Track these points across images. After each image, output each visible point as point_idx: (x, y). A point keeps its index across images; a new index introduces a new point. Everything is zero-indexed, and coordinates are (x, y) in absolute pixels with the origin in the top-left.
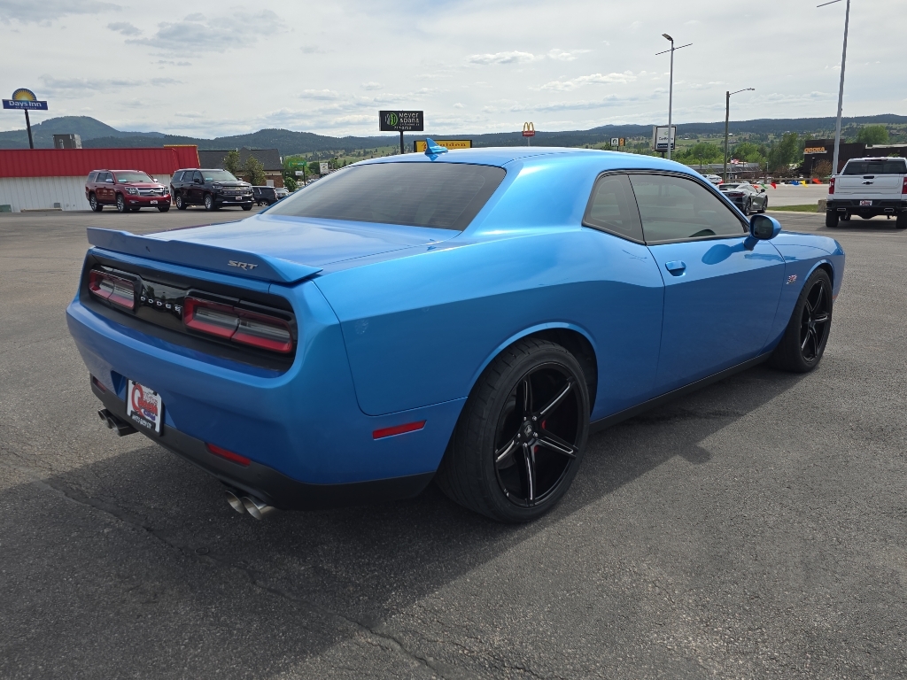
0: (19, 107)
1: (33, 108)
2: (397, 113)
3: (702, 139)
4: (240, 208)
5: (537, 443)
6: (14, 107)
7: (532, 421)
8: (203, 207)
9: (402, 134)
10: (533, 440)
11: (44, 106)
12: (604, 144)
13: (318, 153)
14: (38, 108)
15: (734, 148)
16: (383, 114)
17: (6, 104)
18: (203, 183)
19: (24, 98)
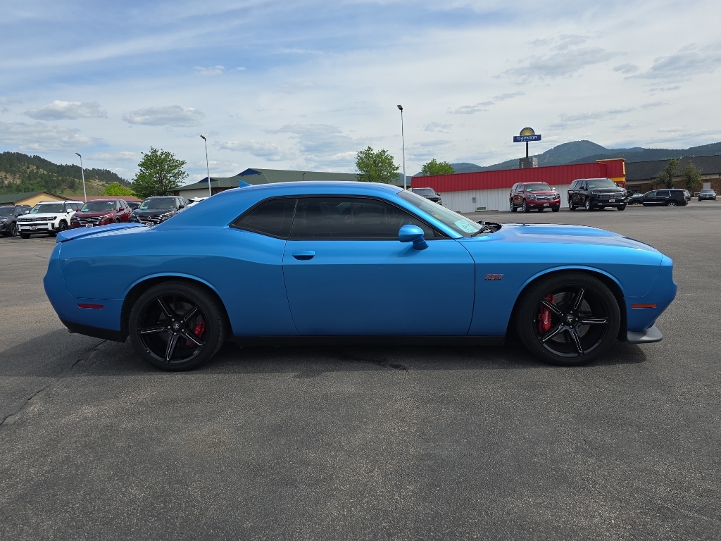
4: (616, 209)
8: (584, 208)
18: (587, 189)
19: (527, 134)
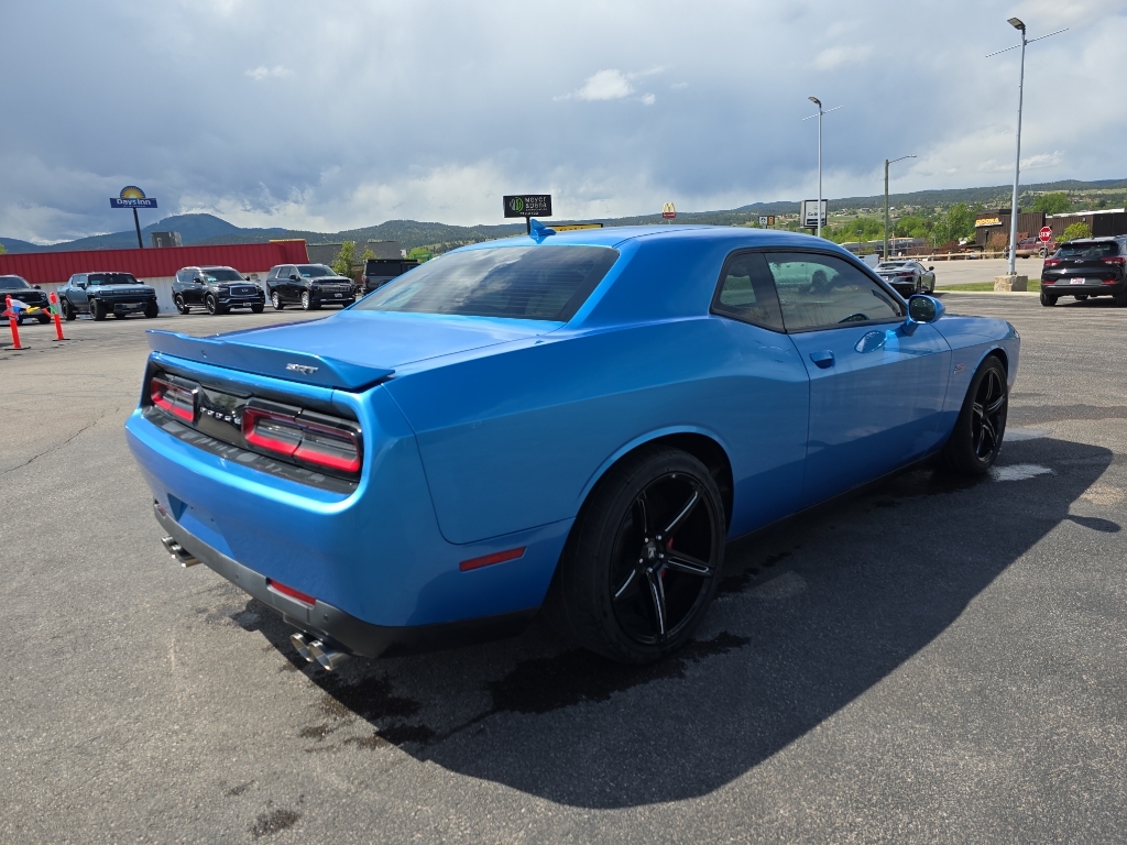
0: (128, 206)
1: (142, 206)
2: (523, 197)
3: (861, 214)
5: (665, 566)
6: (121, 206)
7: (657, 541)
8: (301, 306)
9: (528, 220)
10: (658, 562)
11: (153, 204)
12: (752, 223)
13: (447, 244)
14: (147, 206)
15: (897, 223)
16: (507, 199)
17: (114, 203)
19: (133, 195)
